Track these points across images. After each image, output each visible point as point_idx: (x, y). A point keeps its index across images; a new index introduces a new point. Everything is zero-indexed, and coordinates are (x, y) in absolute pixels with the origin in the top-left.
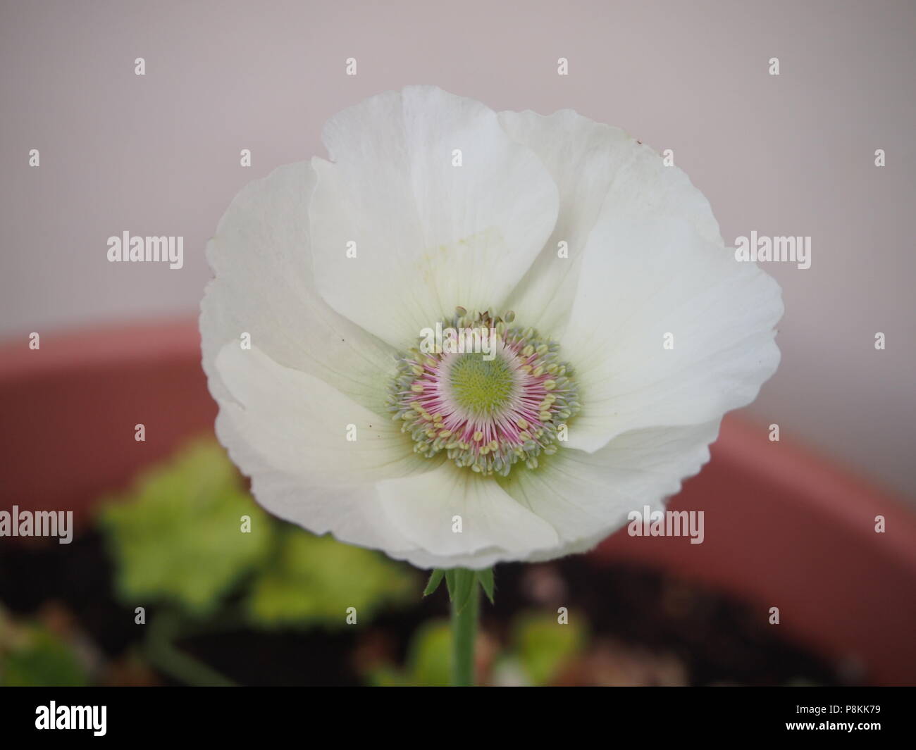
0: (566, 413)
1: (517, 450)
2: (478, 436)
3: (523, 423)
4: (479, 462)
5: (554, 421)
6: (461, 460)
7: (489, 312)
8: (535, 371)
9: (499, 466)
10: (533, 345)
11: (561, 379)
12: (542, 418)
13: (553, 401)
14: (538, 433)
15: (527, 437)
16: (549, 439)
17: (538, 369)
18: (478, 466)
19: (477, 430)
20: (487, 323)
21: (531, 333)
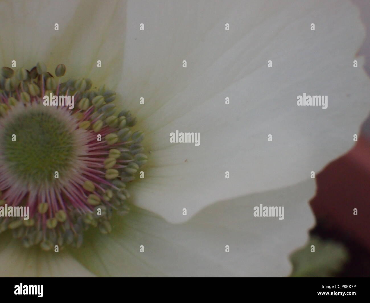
0: (134, 168)
1: (87, 217)
2: (43, 208)
3: (89, 185)
4: (48, 237)
5: (123, 178)
6: (27, 239)
7: (38, 69)
8: (94, 126)
9: (70, 239)
10: (88, 97)
11: (122, 131)
12: (109, 177)
13: (118, 156)
14: (107, 195)
15: (96, 200)
16: (120, 199)
17: (97, 123)
18: (47, 243)
19: (41, 202)
20: (36, 80)
21: (84, 84)
